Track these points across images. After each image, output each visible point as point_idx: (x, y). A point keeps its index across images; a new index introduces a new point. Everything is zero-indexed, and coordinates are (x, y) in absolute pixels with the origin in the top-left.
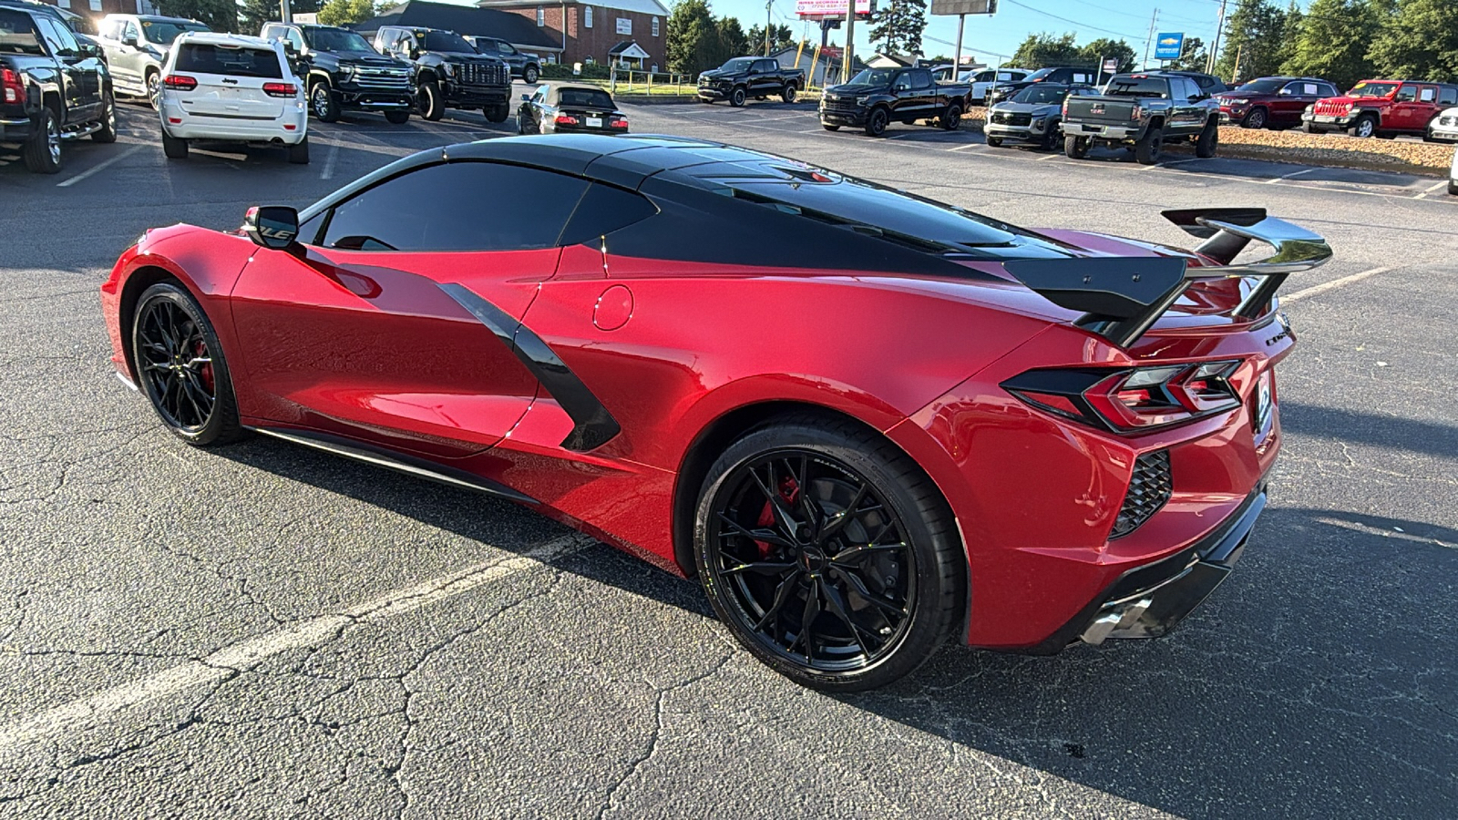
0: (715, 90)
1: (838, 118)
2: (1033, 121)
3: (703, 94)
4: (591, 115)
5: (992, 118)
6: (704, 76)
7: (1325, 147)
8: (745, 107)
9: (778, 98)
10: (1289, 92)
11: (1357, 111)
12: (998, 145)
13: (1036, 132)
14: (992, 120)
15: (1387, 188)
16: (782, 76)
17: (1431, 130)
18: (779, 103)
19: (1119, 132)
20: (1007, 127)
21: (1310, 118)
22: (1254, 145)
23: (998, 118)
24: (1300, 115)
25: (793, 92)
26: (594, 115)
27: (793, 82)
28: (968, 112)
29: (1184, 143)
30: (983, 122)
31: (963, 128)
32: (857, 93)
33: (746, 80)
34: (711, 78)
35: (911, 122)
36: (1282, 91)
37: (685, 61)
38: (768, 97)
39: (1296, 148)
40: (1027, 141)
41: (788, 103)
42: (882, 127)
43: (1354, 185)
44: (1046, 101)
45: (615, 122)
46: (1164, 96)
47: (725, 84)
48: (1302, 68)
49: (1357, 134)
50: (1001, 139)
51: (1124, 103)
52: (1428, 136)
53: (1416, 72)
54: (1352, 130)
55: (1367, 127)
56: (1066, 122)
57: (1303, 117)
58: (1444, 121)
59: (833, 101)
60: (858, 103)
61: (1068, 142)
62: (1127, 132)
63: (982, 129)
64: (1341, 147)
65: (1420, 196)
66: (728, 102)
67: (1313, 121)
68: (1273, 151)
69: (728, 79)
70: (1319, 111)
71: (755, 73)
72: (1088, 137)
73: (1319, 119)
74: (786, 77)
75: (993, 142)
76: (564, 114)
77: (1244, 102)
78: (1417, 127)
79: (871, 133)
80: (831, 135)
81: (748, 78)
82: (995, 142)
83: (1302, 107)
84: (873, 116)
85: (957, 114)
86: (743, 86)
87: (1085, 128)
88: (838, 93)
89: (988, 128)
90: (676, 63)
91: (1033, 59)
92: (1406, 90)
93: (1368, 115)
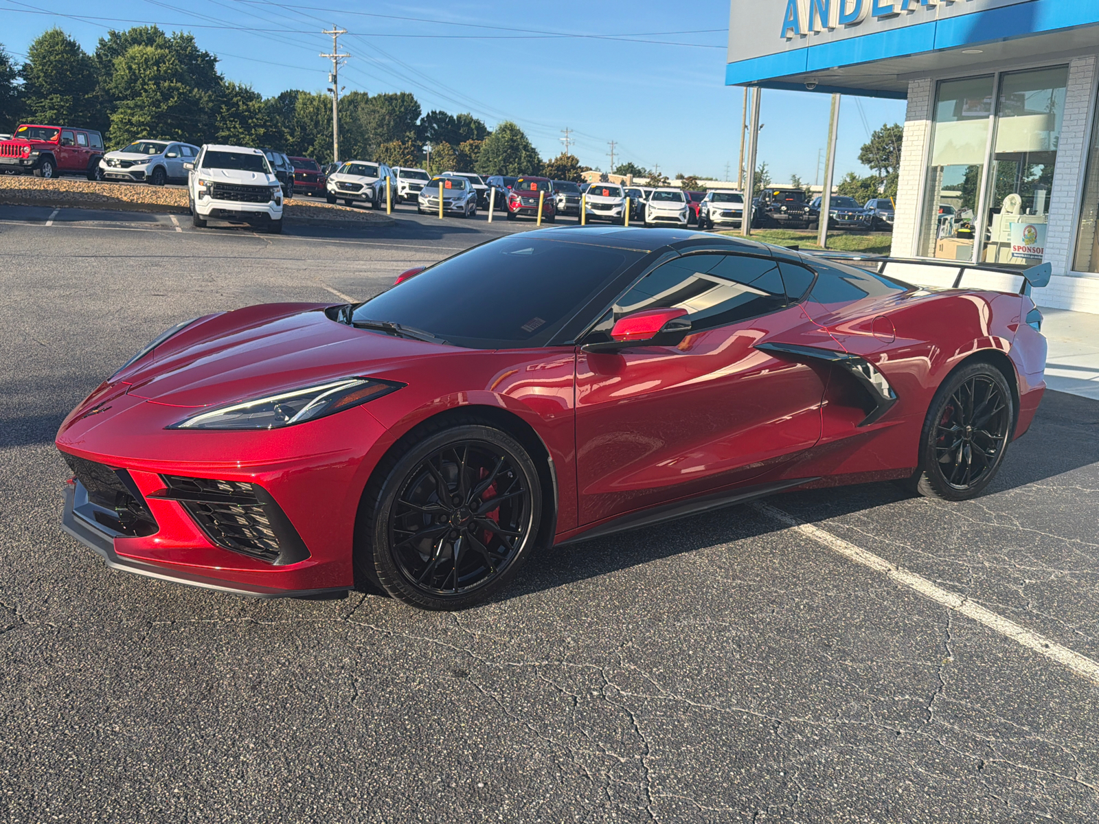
11: (35, 154)
17: (100, 171)
49: (42, 175)
52: (97, 175)
54: (36, 172)
55: (48, 170)
58: (109, 162)
65: (179, 230)
92: (67, 135)
93: (45, 157)
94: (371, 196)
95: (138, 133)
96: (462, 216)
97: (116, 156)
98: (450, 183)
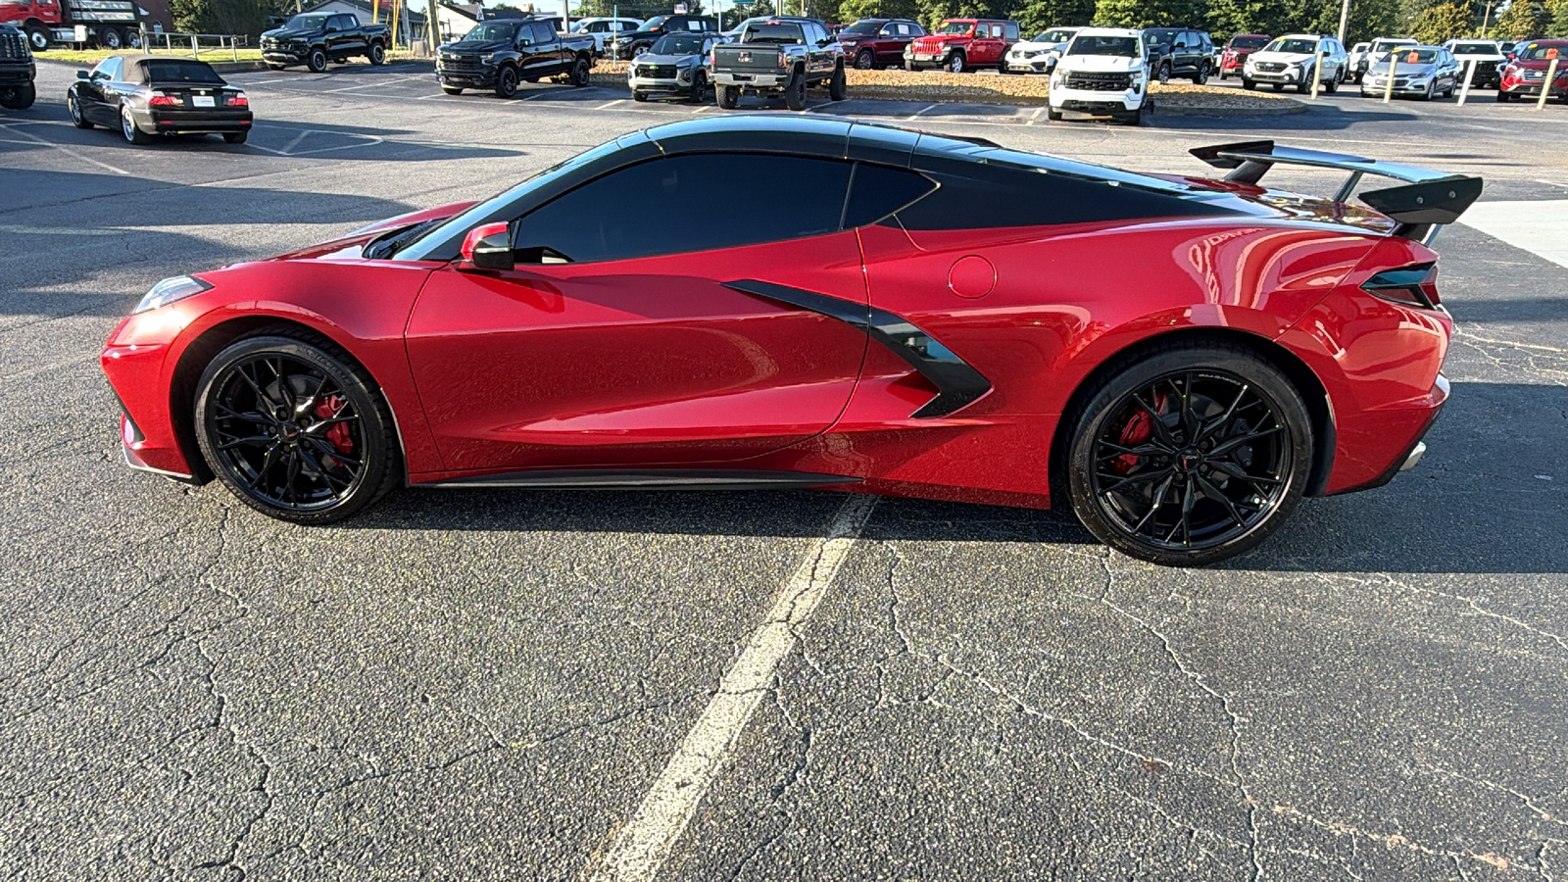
0: (287, 53)
1: (462, 80)
2: (679, 72)
3: (271, 58)
4: (198, 93)
5: (636, 71)
6: (268, 36)
7: (934, 83)
8: (328, 72)
9: (364, 60)
10: (888, 33)
11: (948, 48)
12: (644, 100)
13: (683, 84)
14: (637, 74)
15: (1002, 118)
16: (366, 35)
17: (1007, 63)
18: (366, 66)
19: (768, 79)
20: (654, 80)
21: (911, 57)
22: (875, 86)
23: (643, 71)
24: (901, 55)
25: (381, 52)
26: (203, 93)
27: (378, 40)
28: (595, 66)
29: (818, 87)
30: (626, 76)
31: (594, 83)
32: (480, 51)
33: (322, 41)
34: (277, 38)
35: (535, 81)
36: (882, 32)
37: (197, 17)
38: (349, 59)
39: (911, 86)
40: (676, 94)
41: (377, 65)
42: (514, 88)
43: (976, 117)
44: (683, 51)
45: (231, 100)
46: (799, 41)
47: (298, 46)
48: (858, 8)
49: (952, 70)
50: (647, 94)
51: (768, 51)
52: (1003, 68)
53: (951, 9)
54: (947, 67)
55: (958, 64)
56: (716, 72)
57: (905, 56)
58: (1015, 54)
59: (452, 61)
60: (483, 62)
61: (719, 92)
62: (777, 80)
63: (627, 84)
64: (946, 83)
65: (1030, 124)
66: (306, 67)
67: (913, 60)
68: (894, 90)
69: (301, 39)
70: (919, 50)
71: (333, 31)
72: (740, 86)
73: (920, 57)
74: (372, 34)
75: (640, 97)
76: (160, 94)
77: (854, 44)
78: (994, 59)
79: (503, 95)
80: (455, 99)
81: (326, 37)
82: (641, 96)
83: (902, 46)
84: (503, 76)
85: (586, 68)
86: (321, 47)
87: (736, 78)
88: (457, 52)
89: (634, 82)
90: (185, 20)
91: (602, 5)
92: (981, 28)
93: (957, 52)
94: (1296, 77)
95: (1121, 19)
96: (1424, 98)
97: (1023, 46)
98: (1416, 55)
